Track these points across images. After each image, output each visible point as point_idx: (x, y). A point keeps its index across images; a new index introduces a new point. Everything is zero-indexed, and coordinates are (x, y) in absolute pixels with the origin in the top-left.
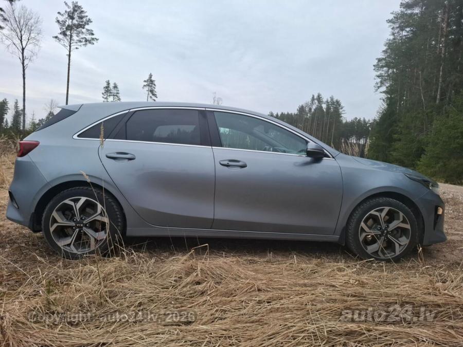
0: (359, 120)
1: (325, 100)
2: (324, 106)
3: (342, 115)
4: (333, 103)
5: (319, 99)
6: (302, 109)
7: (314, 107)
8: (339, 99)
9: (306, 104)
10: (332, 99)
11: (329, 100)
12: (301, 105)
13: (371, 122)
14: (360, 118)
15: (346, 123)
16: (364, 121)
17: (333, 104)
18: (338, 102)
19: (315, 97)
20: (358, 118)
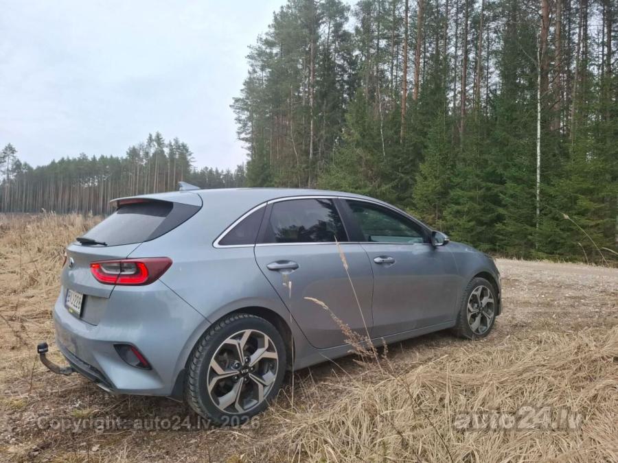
0: (211, 171)
1: (166, 142)
2: (166, 151)
3: (191, 163)
4: (178, 147)
5: (159, 139)
6: (133, 153)
7: (152, 151)
8: (185, 143)
9: (141, 145)
10: (177, 141)
11: (173, 143)
12: (132, 147)
13: (224, 173)
14: (212, 169)
15: (195, 173)
16: (217, 171)
17: (179, 149)
18: (184, 146)
19: (153, 138)
20: (210, 168)
